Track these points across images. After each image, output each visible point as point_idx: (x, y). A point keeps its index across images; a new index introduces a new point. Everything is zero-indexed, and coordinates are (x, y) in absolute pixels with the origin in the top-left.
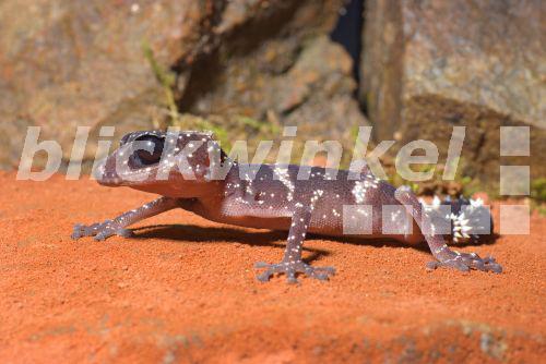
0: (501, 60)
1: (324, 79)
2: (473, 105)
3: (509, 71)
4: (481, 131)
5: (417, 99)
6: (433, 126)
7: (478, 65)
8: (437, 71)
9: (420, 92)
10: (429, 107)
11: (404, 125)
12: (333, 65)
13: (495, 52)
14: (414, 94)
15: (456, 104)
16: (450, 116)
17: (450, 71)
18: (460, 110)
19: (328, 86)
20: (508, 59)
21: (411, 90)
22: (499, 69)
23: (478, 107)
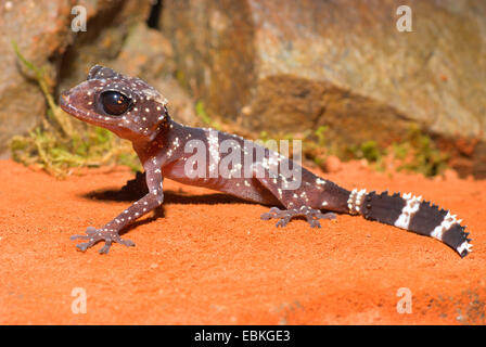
0: (335, 42)
1: (151, 61)
2: (319, 83)
3: (343, 51)
4: (322, 104)
5: (271, 79)
6: (282, 101)
7: (318, 48)
8: (286, 54)
9: (274, 72)
10: (281, 85)
11: (254, 102)
12: (156, 49)
13: (329, 36)
14: (269, 74)
15: (306, 82)
16: (298, 92)
17: (296, 53)
18: (308, 87)
19: (156, 68)
20: (340, 41)
21: (266, 71)
22: (335, 50)
23: (323, 83)
